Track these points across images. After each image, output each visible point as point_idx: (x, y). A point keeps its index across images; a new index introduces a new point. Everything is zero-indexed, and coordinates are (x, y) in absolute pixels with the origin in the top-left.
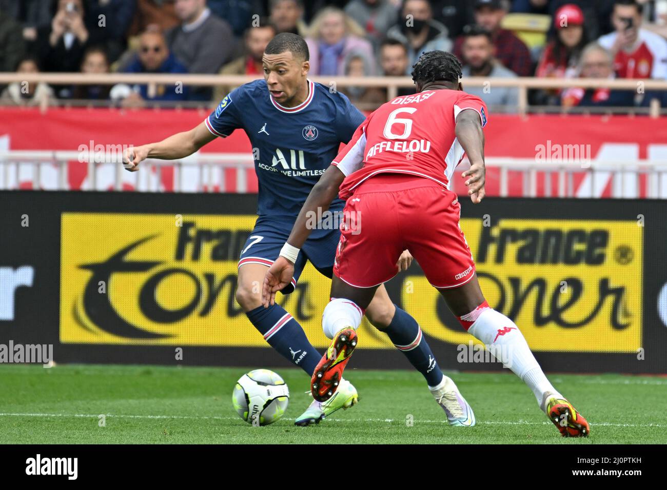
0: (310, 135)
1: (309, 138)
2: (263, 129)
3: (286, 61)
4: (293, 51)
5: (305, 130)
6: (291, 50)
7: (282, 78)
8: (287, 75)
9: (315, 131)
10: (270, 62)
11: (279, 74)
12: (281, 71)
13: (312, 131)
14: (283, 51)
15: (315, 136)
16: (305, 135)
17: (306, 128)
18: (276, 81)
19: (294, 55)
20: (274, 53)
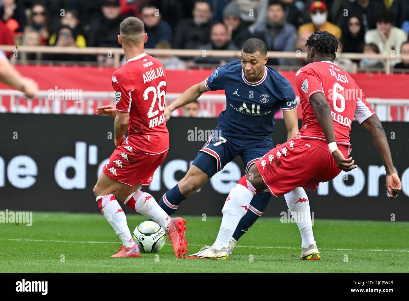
0: (264, 100)
1: (263, 102)
2: (236, 92)
3: (257, 58)
4: (260, 51)
5: (262, 96)
6: (259, 51)
7: (254, 67)
8: (258, 65)
9: (268, 97)
10: (247, 58)
11: (253, 64)
12: (254, 63)
13: (266, 97)
14: (255, 52)
15: (267, 100)
16: (261, 100)
17: (262, 95)
18: (251, 69)
19: (261, 54)
20: (250, 53)
